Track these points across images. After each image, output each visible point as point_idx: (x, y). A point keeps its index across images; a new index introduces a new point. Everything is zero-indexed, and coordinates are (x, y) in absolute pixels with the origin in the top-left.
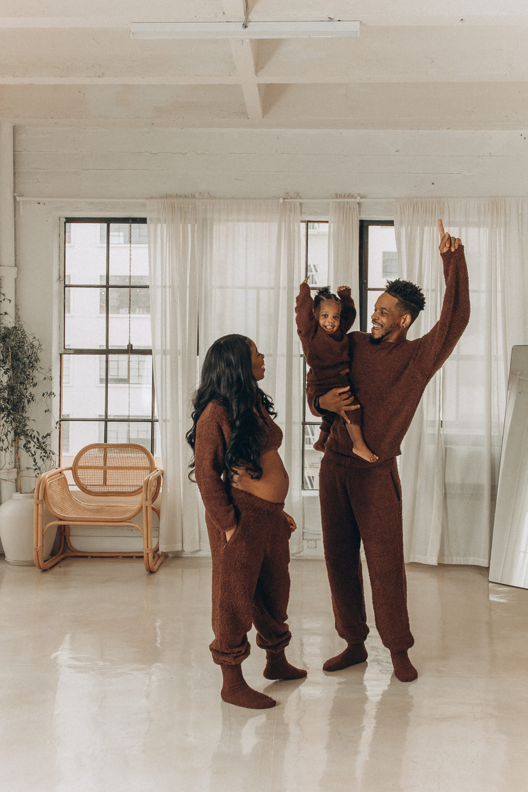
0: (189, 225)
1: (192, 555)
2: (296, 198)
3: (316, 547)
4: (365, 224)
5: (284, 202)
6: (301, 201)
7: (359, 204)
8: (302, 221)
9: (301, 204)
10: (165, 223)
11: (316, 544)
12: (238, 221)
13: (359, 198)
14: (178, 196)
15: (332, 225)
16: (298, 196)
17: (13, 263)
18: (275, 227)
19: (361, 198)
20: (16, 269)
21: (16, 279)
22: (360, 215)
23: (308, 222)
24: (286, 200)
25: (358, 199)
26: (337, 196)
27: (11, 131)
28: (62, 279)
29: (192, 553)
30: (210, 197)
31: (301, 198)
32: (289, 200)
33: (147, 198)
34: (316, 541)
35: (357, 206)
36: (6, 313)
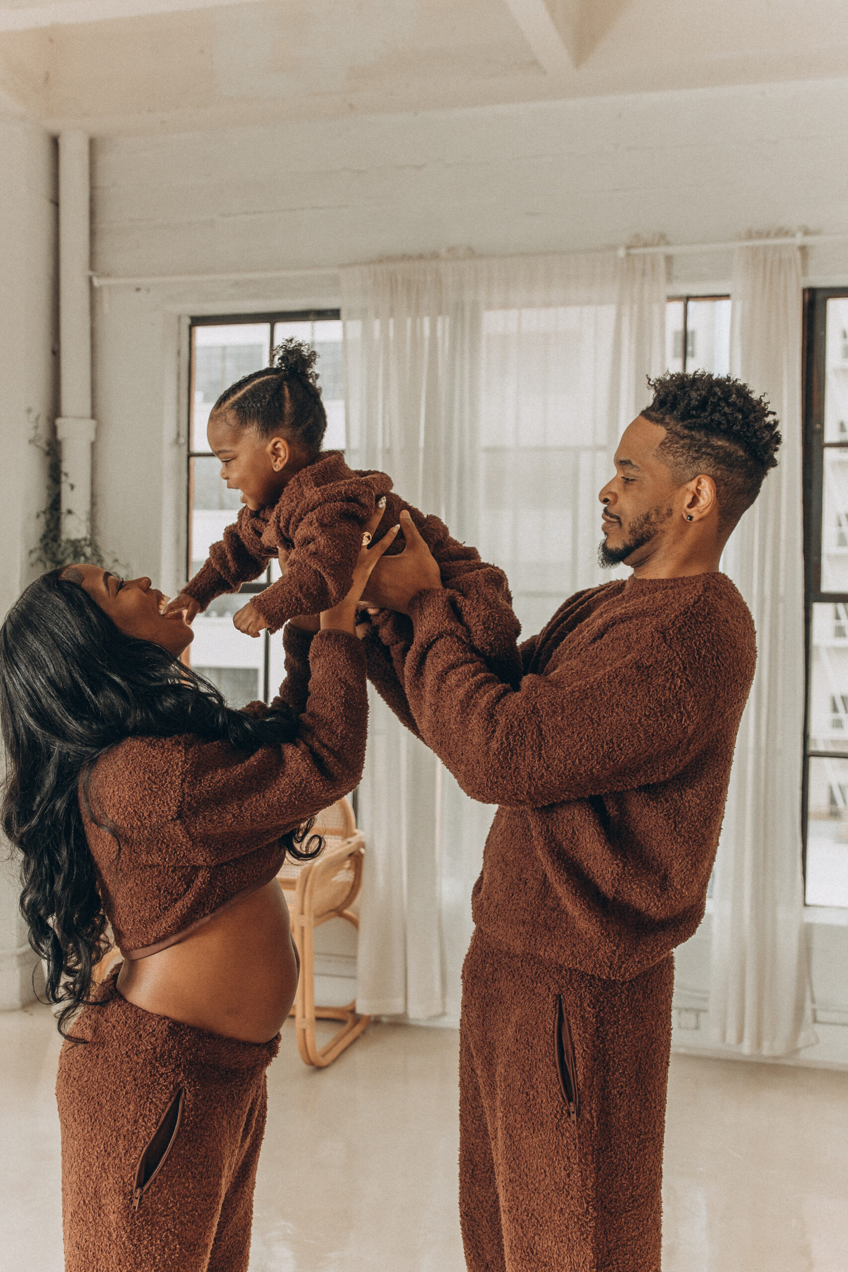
0: (426, 321)
1: (431, 1024)
2: (658, 245)
3: (697, 1028)
4: (819, 296)
5: (628, 255)
6: (670, 250)
7: (803, 249)
8: (671, 299)
9: (669, 259)
10: (377, 316)
11: (698, 1021)
12: (530, 305)
13: (799, 235)
14: (405, 257)
15: (739, 305)
16: (662, 239)
17: (87, 411)
18: (608, 313)
19: (807, 232)
20: (93, 423)
21: (93, 446)
22: (805, 274)
23: (688, 298)
24: (633, 251)
25: (799, 239)
26: (750, 235)
27: (85, 148)
28: (183, 440)
29: (430, 1018)
30: (472, 253)
31: (668, 243)
32: (641, 251)
33: (342, 266)
34: (697, 1016)
35: (798, 255)
36: (70, 512)
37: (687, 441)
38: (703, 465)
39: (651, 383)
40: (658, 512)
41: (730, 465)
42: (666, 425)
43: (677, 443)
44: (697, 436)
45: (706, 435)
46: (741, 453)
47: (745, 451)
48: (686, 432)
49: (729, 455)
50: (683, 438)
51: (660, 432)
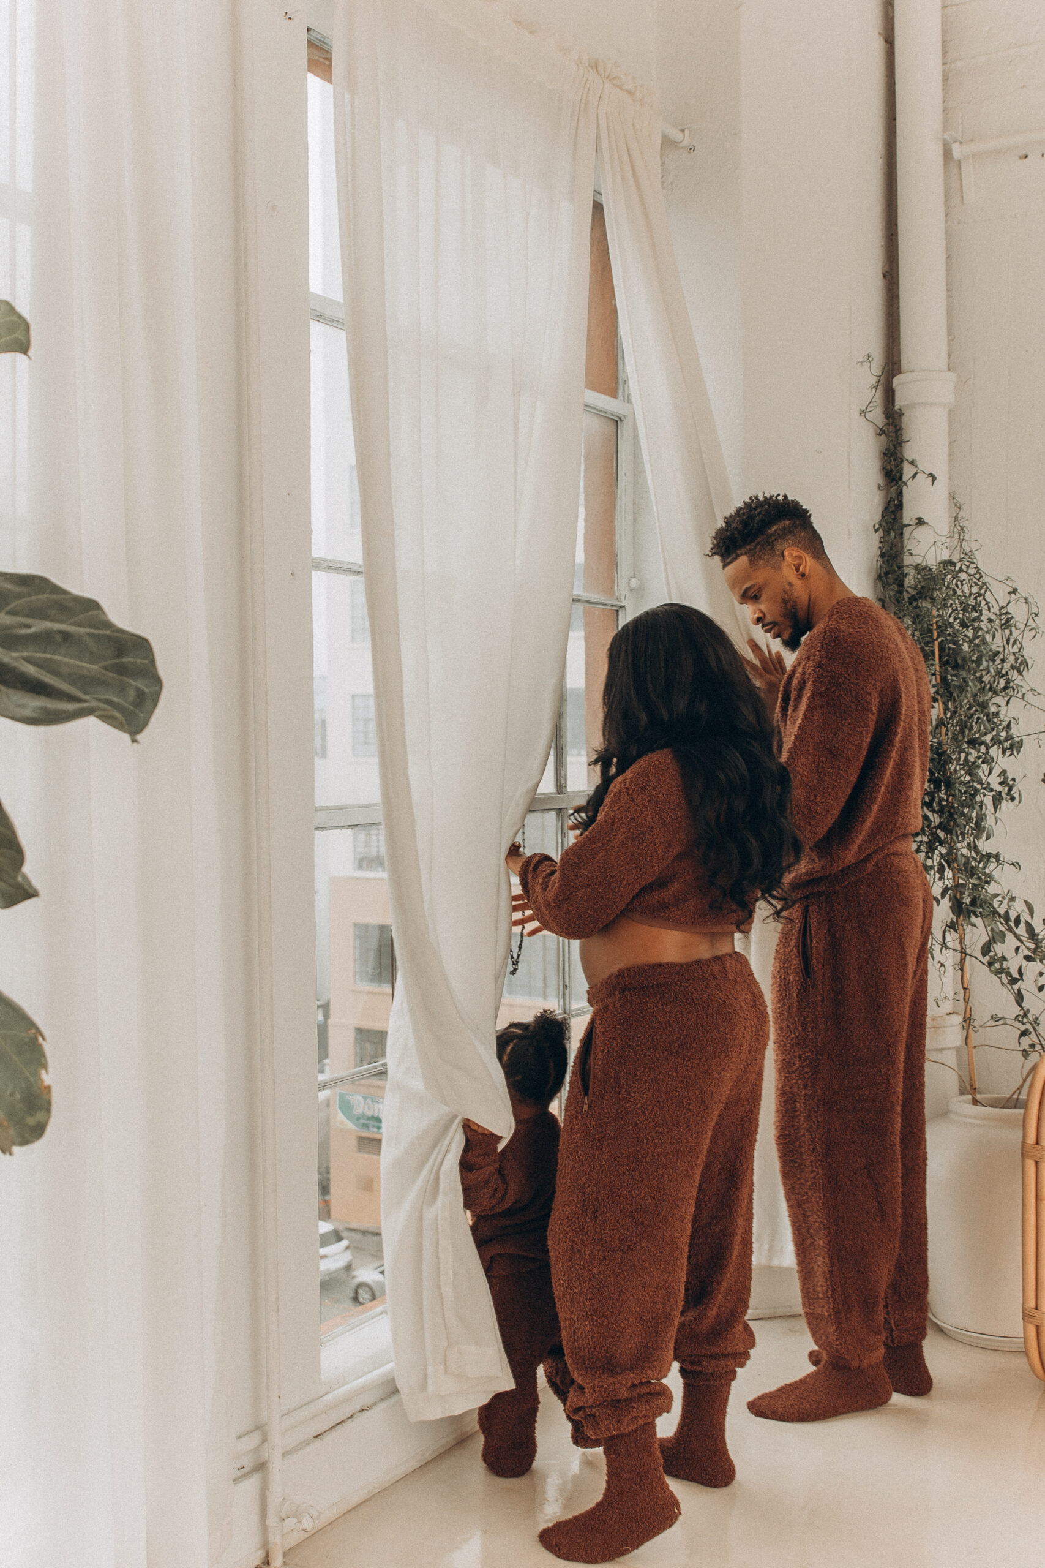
17: (943, 361)
20: (951, 378)
36: (920, 522)
37: (759, 547)
38: (779, 547)
39: (710, 554)
40: (785, 592)
41: (790, 533)
42: (742, 554)
43: (755, 553)
44: (760, 540)
45: (763, 534)
46: (787, 523)
47: (788, 520)
48: (754, 544)
49: (784, 529)
50: (755, 548)
51: (743, 560)
